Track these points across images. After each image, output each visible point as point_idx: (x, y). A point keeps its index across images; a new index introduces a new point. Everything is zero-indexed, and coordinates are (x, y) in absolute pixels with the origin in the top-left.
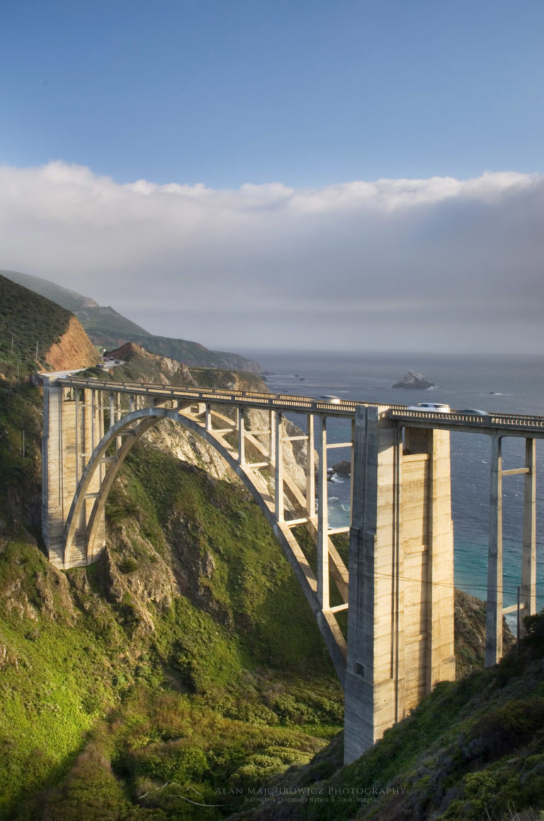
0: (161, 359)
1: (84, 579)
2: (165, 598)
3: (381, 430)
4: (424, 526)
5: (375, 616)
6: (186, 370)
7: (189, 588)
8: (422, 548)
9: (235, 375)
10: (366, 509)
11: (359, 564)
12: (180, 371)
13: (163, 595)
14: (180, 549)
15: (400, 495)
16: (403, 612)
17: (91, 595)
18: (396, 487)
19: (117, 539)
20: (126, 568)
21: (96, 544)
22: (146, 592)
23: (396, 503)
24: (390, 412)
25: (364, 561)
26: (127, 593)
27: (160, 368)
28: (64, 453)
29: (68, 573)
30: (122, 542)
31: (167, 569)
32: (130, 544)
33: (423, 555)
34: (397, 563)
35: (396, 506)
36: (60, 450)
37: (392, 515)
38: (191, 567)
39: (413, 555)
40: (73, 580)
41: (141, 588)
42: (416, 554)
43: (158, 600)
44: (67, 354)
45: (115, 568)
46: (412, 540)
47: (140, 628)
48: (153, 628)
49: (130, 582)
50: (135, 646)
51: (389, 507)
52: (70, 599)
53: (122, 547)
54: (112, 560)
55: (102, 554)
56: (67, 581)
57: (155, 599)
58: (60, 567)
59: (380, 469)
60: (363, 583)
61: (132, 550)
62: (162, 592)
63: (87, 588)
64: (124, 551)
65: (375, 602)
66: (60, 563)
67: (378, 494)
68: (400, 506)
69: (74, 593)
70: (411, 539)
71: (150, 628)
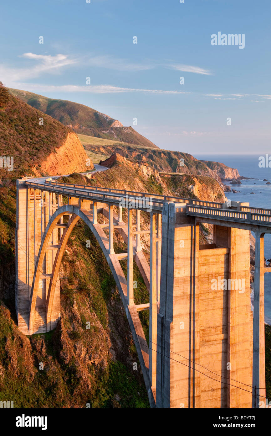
0: (139, 166)
1: (42, 344)
2: (102, 362)
4: (223, 316)
5: (171, 399)
6: (157, 175)
7: (122, 354)
8: (222, 336)
9: (195, 179)
12: (153, 176)
13: (100, 360)
14: (118, 321)
15: (196, 287)
16: (199, 396)
17: (46, 357)
18: (192, 279)
19: (69, 312)
20: (74, 336)
21: (53, 315)
22: (87, 356)
23: (192, 293)
24: (186, 209)
26: (73, 357)
27: (138, 174)
28: (30, 241)
29: (31, 337)
30: (73, 314)
31: (106, 337)
32: (79, 316)
33: (223, 343)
34: (194, 350)
35: (192, 296)
36: (27, 239)
37: (189, 305)
38: (125, 337)
39: (211, 343)
40: (34, 344)
41: (84, 353)
42: (215, 342)
43: (96, 363)
44: (61, 163)
45: (66, 335)
46: (210, 329)
47: (80, 386)
48: (90, 386)
49: (75, 347)
50: (75, 401)
51: (185, 297)
52: (31, 359)
53: (73, 317)
54: (63, 329)
55: (57, 323)
56: (30, 345)
57: (94, 362)
58: (26, 333)
59: (176, 262)
61: (80, 321)
62: (100, 356)
63: (44, 350)
64: (74, 322)
65: (171, 385)
66: (26, 329)
67: (175, 285)
68: (196, 296)
69: (34, 354)
70: (209, 327)
71: (88, 386)
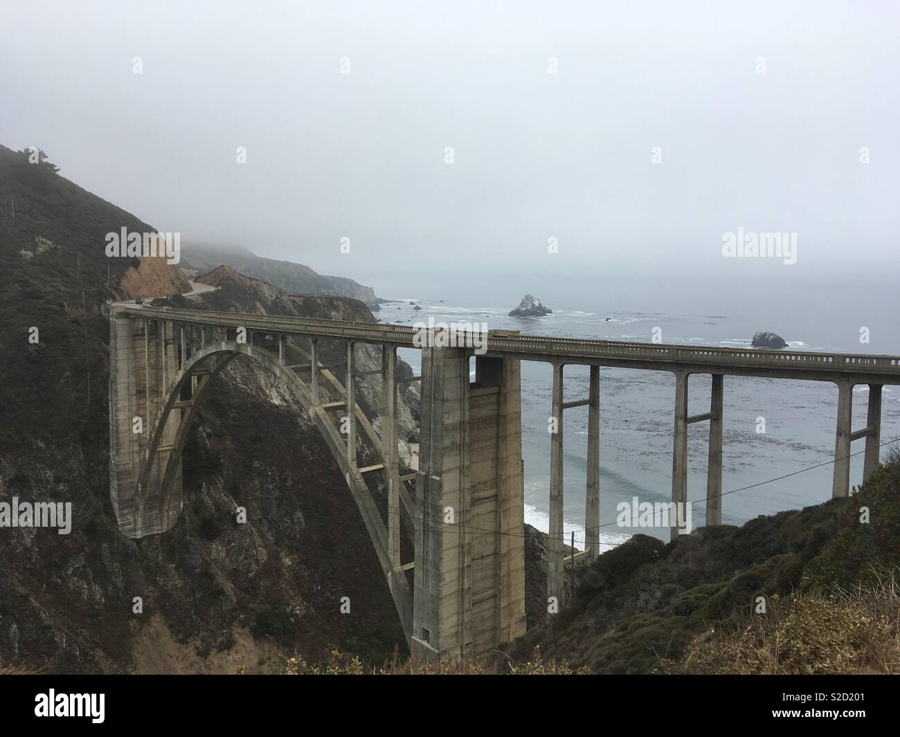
1: (158, 549)
3: (446, 360)
4: (493, 468)
6: (284, 297)
9: (338, 303)
10: (432, 451)
11: (426, 514)
12: (278, 298)
15: (467, 434)
16: (469, 566)
18: (463, 425)
19: (196, 499)
21: (173, 507)
22: (228, 560)
23: (463, 443)
25: (430, 511)
26: (207, 563)
27: (257, 295)
28: (134, 398)
29: (139, 543)
30: (202, 502)
32: (211, 505)
34: (464, 511)
35: (463, 446)
36: (130, 395)
37: (458, 457)
38: (279, 527)
39: (481, 502)
41: (222, 555)
42: (485, 501)
44: (147, 279)
46: (480, 485)
47: (219, 603)
48: (235, 601)
51: (455, 447)
52: (141, 573)
55: (178, 517)
56: (138, 552)
58: (130, 536)
59: (445, 406)
60: (428, 535)
62: (246, 559)
63: (161, 558)
65: (440, 556)
67: (444, 434)
68: (466, 446)
69: (146, 566)
71: (231, 601)
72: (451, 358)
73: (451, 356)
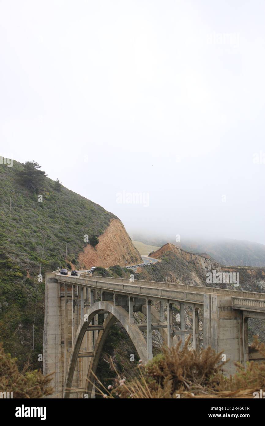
6: (218, 269)
24: (231, 301)
72: (227, 319)
73: (226, 318)
